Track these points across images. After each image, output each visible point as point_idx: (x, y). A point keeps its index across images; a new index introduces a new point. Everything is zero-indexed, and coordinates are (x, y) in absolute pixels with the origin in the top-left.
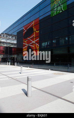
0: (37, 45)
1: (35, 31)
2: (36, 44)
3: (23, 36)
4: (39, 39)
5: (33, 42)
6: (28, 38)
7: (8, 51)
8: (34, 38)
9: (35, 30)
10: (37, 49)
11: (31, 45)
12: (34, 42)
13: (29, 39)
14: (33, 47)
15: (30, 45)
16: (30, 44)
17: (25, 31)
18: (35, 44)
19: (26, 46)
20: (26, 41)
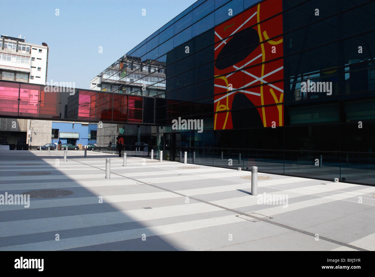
0: (275, 90)
1: (265, 42)
2: (271, 85)
3: (216, 59)
4: (282, 68)
5: (258, 79)
6: (234, 66)
7: (155, 111)
8: (263, 66)
9: (263, 35)
10: (276, 105)
11: (246, 92)
12: (261, 79)
13: (238, 69)
14: (260, 97)
15: (244, 89)
16: (246, 86)
17: (221, 41)
18: (266, 88)
19: (228, 95)
20: (225, 75)
